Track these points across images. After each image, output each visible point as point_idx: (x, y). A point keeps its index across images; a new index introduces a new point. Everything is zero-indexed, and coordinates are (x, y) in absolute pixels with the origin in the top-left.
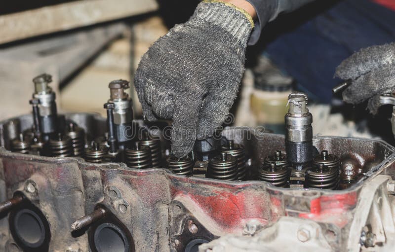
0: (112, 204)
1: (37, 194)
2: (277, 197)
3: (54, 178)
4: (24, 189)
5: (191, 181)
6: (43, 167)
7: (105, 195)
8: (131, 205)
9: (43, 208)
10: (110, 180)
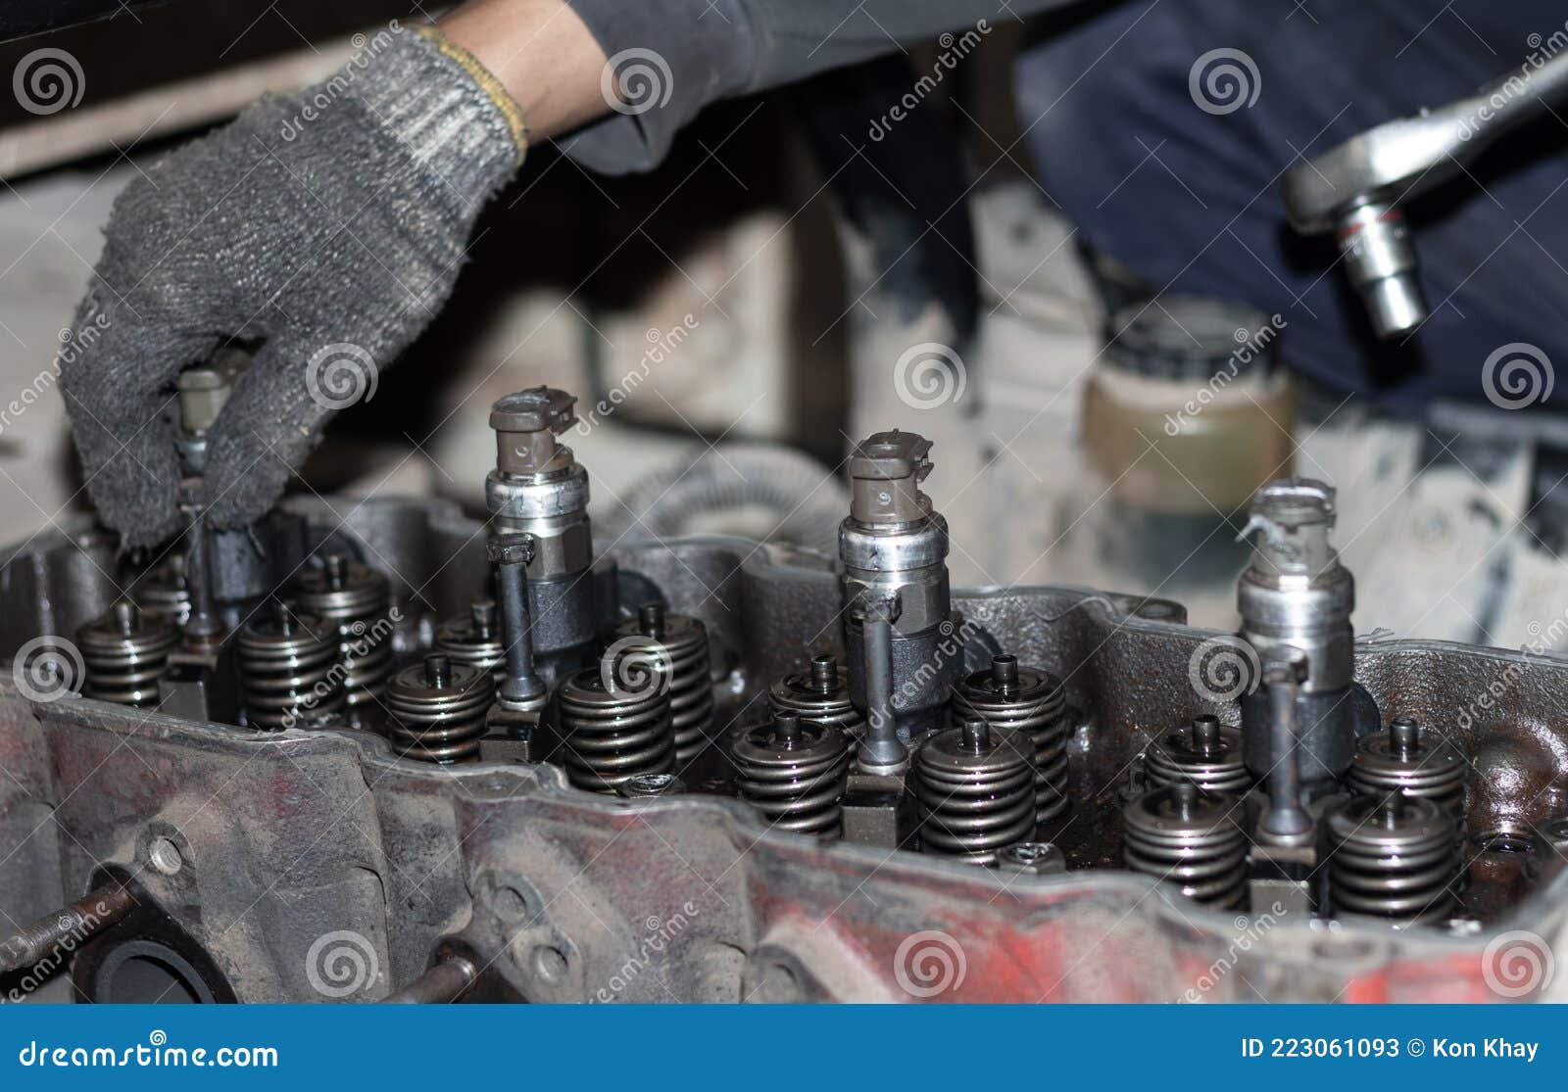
0: (504, 940)
1: (191, 882)
2: (1205, 951)
3: (259, 816)
4: (136, 859)
5: (838, 867)
6: (215, 769)
7: (477, 905)
8: (586, 949)
9: (217, 939)
10: (495, 843)
